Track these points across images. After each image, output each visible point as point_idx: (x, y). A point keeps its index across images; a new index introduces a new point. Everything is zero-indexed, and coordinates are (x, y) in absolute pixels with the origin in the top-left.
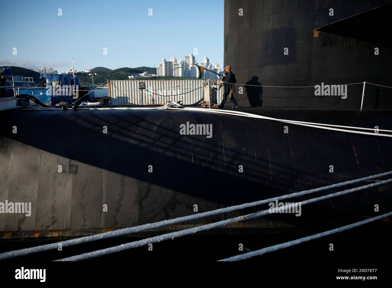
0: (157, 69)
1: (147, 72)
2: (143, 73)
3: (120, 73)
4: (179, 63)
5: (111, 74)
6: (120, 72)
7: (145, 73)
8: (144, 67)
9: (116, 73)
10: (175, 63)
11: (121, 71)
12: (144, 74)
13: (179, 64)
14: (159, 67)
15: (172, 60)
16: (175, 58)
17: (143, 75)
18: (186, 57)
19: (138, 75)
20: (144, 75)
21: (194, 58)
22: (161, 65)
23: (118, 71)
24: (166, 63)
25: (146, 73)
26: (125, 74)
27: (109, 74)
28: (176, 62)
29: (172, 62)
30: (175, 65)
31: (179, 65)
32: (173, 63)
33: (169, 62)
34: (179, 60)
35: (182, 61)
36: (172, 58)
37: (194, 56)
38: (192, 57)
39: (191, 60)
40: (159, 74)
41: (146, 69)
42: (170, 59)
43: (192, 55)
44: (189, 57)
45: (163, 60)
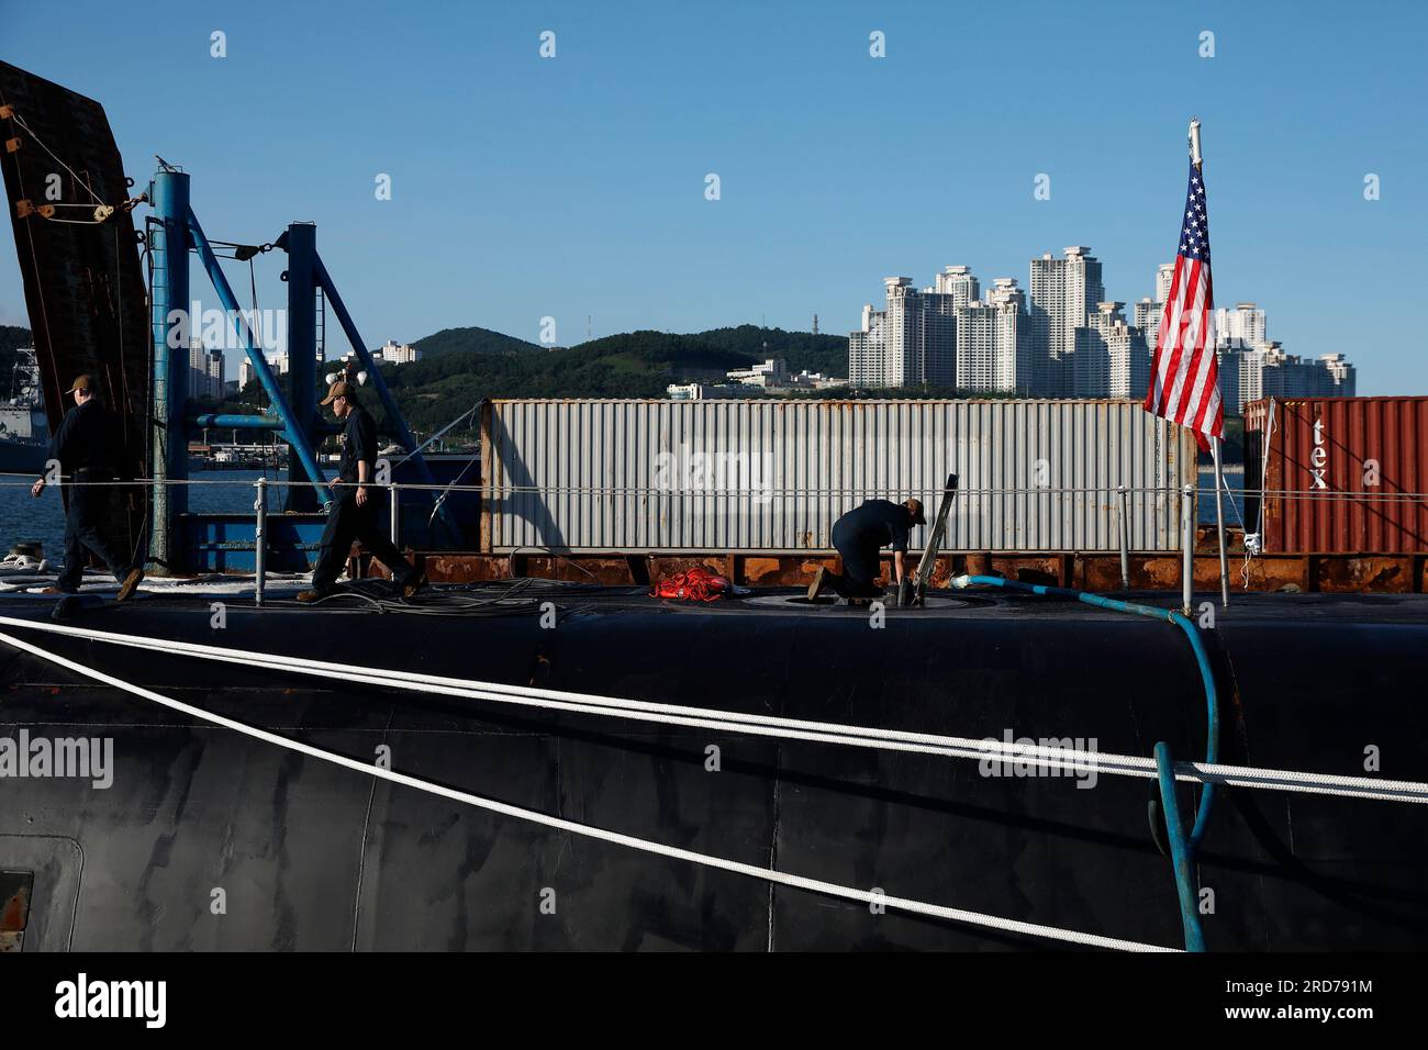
0: (853, 343)
1: (783, 362)
2: (757, 369)
3: (612, 367)
4: (1000, 305)
5: (554, 374)
6: (606, 360)
7: (769, 365)
8: (748, 330)
9: (586, 367)
10: (974, 305)
11: (616, 352)
12: (764, 373)
13: (995, 310)
14: (865, 329)
16: (967, 271)
17: (756, 376)
18: (1043, 264)
19: (726, 381)
20: (761, 380)
21: (1093, 271)
22: (877, 318)
23: (600, 354)
24: (913, 301)
25: (777, 367)
26: (643, 373)
27: (539, 373)
28: (976, 297)
29: (948, 298)
30: (972, 313)
31: (1000, 314)
32: (958, 303)
33: (927, 295)
34: (997, 282)
35: (1013, 289)
36: (948, 271)
37: (1095, 259)
38: (1082, 261)
39: (1076, 283)
40: (868, 374)
41: (768, 342)
42: (938, 277)
43: (1083, 251)
44: (1059, 262)
45: (894, 281)
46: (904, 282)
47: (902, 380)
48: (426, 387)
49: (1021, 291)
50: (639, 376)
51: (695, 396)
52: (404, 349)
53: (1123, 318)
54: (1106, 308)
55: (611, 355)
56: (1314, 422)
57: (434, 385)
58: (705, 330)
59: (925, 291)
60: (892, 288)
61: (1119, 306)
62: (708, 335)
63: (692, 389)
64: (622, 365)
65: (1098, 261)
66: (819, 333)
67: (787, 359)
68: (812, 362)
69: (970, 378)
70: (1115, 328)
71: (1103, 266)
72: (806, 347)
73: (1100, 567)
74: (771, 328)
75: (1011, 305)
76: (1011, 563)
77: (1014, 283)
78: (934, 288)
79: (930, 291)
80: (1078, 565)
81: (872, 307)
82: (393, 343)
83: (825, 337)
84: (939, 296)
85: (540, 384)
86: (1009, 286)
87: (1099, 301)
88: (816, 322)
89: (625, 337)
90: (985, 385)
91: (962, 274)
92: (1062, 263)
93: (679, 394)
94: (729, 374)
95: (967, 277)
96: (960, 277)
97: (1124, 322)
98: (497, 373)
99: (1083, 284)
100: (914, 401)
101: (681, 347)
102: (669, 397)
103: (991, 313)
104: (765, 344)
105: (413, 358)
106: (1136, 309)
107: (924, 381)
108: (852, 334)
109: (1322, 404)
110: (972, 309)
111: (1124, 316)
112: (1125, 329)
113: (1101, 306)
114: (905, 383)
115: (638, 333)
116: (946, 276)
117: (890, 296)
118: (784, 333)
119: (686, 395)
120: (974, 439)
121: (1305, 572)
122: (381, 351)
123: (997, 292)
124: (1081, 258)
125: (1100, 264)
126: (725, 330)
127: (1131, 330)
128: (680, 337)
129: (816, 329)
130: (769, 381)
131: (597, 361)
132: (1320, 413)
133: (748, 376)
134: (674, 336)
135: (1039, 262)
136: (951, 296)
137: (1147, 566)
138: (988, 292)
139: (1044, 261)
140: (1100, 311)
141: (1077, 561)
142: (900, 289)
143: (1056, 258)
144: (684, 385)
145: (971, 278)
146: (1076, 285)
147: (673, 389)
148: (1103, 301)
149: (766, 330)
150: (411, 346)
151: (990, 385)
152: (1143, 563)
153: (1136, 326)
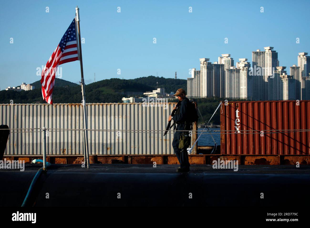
0: (189, 82)
1: (164, 89)
2: (155, 92)
3: (102, 91)
4: (241, 68)
6: (101, 89)
7: (159, 90)
8: (151, 78)
9: (93, 91)
10: (232, 68)
12: (157, 93)
13: (239, 70)
14: (193, 77)
15: (223, 60)
16: (229, 56)
18: (256, 53)
19: (143, 96)
20: (156, 96)
21: (275, 56)
22: (197, 73)
23: (99, 87)
24: (210, 67)
25: (161, 91)
28: (232, 65)
29: (223, 66)
30: (231, 71)
31: (241, 71)
32: (226, 67)
33: (215, 65)
34: (240, 60)
35: (246, 62)
36: (223, 56)
37: (275, 51)
38: (270, 52)
39: (268, 59)
40: (194, 93)
41: (158, 82)
42: (219, 58)
43: (271, 48)
44: (262, 52)
45: (203, 60)
46: (207, 60)
47: (206, 95)
48: (36, 99)
49: (249, 63)
50: (112, 94)
51: (132, 102)
52: (28, 86)
53: (285, 72)
54: (279, 69)
55: (102, 87)
56: (236, 110)
57: (39, 98)
58: (136, 78)
59: (214, 63)
60: (202, 62)
61: (284, 68)
62: (137, 80)
63: (131, 99)
64: (107, 91)
65: (276, 52)
66: (177, 78)
67: (165, 88)
68: (174, 89)
69: (231, 94)
70: (283, 76)
71: (278, 53)
72: (173, 83)
73: (136, 160)
74: (160, 77)
75: (245, 68)
76: (107, 159)
77: (246, 60)
78: (217, 62)
79: (216, 63)
80: (129, 159)
81: (195, 69)
82: (24, 84)
83: (179, 80)
84: (219, 65)
85: (77, 98)
86: (244, 61)
87: (277, 66)
88: (176, 75)
89: (107, 81)
90: (236, 97)
91: (228, 57)
92: (264, 53)
93: (126, 101)
94: (144, 94)
95: (229, 58)
96: (227, 58)
97: (286, 74)
98: (61, 94)
99: (271, 60)
100: (100, 104)
101: (127, 84)
102: (122, 102)
103: (238, 71)
104: (157, 83)
105: (31, 89)
106: (290, 69)
107: (214, 95)
108: (188, 79)
109: (239, 103)
110: (231, 70)
111: (286, 71)
112: (286, 76)
113: (278, 68)
114: (207, 96)
115: (112, 79)
116: (222, 58)
117: (202, 65)
118: (164, 79)
119: (129, 101)
120: (120, 116)
121: (204, 161)
122: (20, 87)
123: (240, 63)
124: (270, 51)
125: (277, 53)
126: (144, 78)
127: (289, 77)
128: (127, 80)
129: (176, 77)
130: (159, 96)
131: (97, 89)
132: (238, 107)
133: (151, 94)
134: (125, 80)
135: (255, 52)
136: (224, 65)
137: (152, 160)
138: (237, 63)
139: (257, 52)
140: (277, 70)
141: (129, 158)
142: (205, 62)
143: (261, 51)
144: (128, 97)
145: (231, 58)
146: (268, 61)
147: (124, 99)
148: (279, 66)
149: (158, 78)
150: (31, 85)
151: (238, 97)
152: (151, 159)
153: (290, 75)
